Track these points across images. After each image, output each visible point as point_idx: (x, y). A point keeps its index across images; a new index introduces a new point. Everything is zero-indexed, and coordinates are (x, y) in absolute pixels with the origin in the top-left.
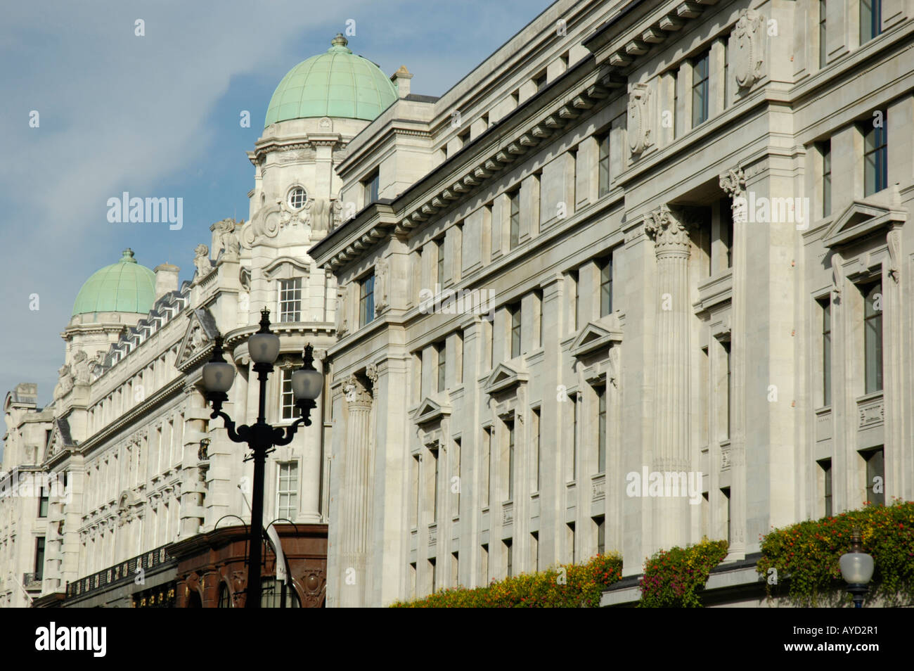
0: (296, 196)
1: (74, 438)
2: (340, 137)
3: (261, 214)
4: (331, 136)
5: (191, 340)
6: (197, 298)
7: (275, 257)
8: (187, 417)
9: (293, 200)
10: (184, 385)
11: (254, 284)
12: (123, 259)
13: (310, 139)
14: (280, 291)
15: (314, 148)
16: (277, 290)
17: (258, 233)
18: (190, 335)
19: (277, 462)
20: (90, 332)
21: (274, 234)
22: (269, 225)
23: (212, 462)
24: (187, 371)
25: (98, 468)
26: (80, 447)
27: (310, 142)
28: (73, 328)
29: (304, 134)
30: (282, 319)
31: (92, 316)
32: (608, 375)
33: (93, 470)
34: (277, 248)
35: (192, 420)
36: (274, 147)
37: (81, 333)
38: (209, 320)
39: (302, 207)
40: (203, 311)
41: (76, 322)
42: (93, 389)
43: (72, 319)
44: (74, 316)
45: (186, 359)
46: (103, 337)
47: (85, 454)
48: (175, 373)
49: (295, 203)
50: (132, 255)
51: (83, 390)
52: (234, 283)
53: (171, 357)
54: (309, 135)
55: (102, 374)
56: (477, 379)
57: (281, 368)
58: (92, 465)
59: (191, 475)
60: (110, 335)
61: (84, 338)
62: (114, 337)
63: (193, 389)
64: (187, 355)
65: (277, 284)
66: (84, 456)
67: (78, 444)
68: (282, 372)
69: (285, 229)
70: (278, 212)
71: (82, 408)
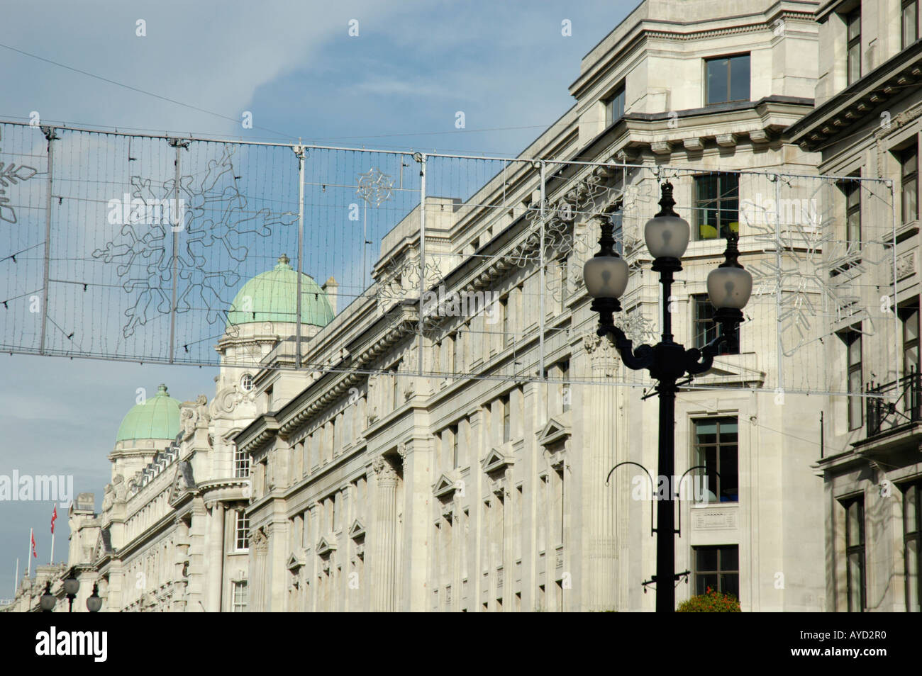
0: (247, 380)
1: (113, 546)
2: (278, 337)
3: (221, 394)
4: (271, 336)
5: (178, 484)
6: (184, 451)
7: (232, 427)
8: (176, 543)
9: (245, 384)
10: (175, 518)
11: (216, 446)
12: (158, 394)
13: (256, 339)
14: (235, 453)
15: (259, 345)
16: (232, 452)
17: (219, 409)
18: (177, 481)
19: (233, 582)
20: (130, 456)
21: (232, 409)
22: (227, 403)
23: (190, 579)
24: (178, 507)
25: (130, 571)
26: (118, 553)
27: (256, 341)
28: (117, 452)
29: (251, 335)
30: (237, 475)
31: (131, 442)
32: (565, 463)
33: (127, 573)
34: (233, 420)
35: (180, 545)
36: (231, 345)
37: (123, 457)
38: (188, 471)
39: (251, 389)
40: (186, 463)
41: (119, 447)
42: (129, 506)
43: (116, 444)
44: (118, 442)
45: (176, 498)
46: (140, 459)
47: (122, 559)
48: (169, 509)
49: (246, 386)
50: (166, 389)
51: (121, 506)
52: (206, 445)
53: (167, 495)
54: (255, 336)
55: (137, 492)
56: (479, 460)
57: (236, 511)
58: (126, 568)
59: (179, 587)
60: (146, 458)
61: (125, 460)
62: (149, 460)
63: (181, 522)
64: (176, 495)
65: (232, 448)
66: (122, 561)
67: (117, 551)
68: (237, 514)
69: (239, 406)
70: (234, 393)
71: (119, 522)
